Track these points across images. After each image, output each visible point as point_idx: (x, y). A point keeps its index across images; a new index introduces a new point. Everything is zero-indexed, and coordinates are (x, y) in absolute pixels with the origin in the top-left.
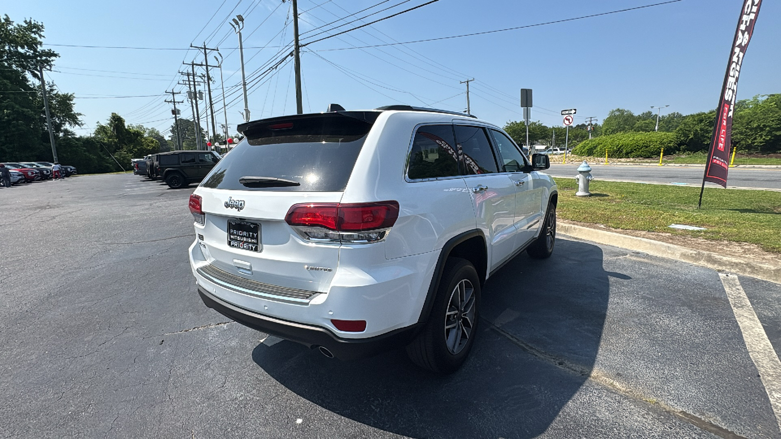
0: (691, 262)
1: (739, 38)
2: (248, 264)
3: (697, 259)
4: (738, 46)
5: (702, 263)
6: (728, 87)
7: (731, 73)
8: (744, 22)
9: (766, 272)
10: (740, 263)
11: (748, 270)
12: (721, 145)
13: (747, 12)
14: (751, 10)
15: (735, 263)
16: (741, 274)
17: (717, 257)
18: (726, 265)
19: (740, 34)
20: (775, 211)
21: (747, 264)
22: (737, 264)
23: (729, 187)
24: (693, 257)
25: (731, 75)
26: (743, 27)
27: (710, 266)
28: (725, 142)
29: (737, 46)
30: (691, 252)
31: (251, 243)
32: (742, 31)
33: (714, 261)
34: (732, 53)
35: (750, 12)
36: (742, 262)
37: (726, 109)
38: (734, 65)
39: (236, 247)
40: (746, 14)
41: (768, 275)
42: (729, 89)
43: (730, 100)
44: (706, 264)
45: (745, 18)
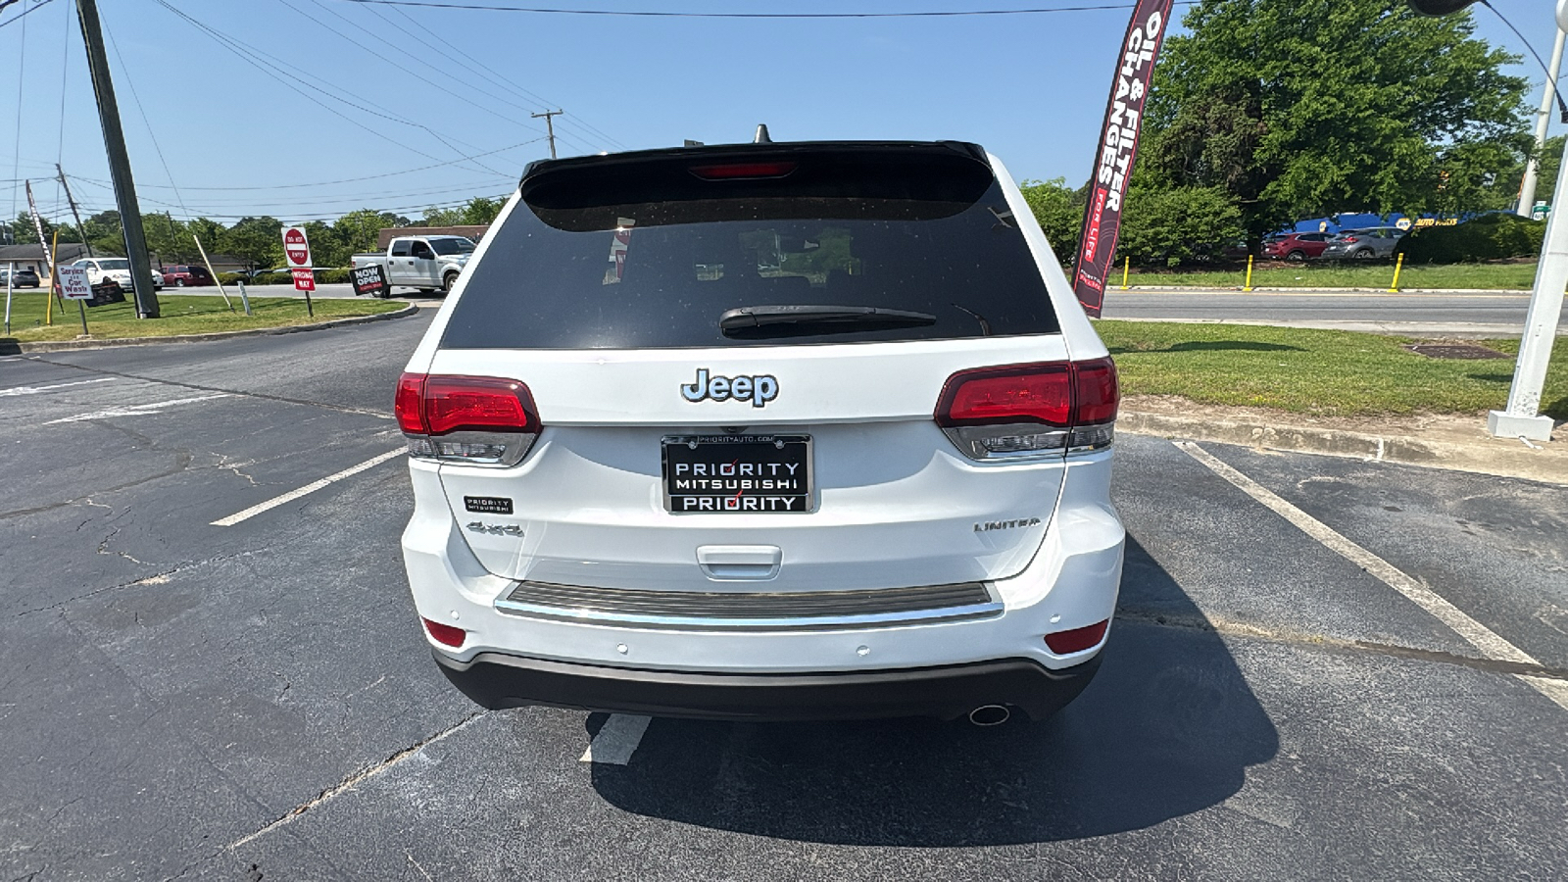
0: (1128, 431)
1: (1120, 88)
2: (770, 550)
3: (1136, 426)
4: (1122, 100)
5: (1144, 430)
6: (1103, 162)
7: (1110, 141)
8: (1129, 64)
9: (1227, 431)
10: (1193, 424)
11: (1204, 432)
12: (1089, 253)
13: (1134, 48)
14: (1142, 44)
15: (1186, 424)
16: (1197, 439)
17: (1162, 418)
18: (1175, 429)
19: (1122, 82)
20: (1140, 348)
21: (1200, 425)
22: (1189, 426)
23: (1102, 318)
24: (1129, 423)
25: (1108, 143)
26: (1127, 71)
27: (1155, 433)
28: (1096, 247)
29: (1119, 100)
30: (1126, 415)
31: (774, 491)
32: (1126, 77)
33: (1159, 426)
34: (1110, 110)
35: (1140, 49)
36: (1195, 421)
37: (1101, 196)
38: (1114, 129)
39: (705, 509)
40: (1133, 50)
41: (1229, 435)
42: (1106, 165)
43: (1107, 182)
44: (1150, 432)
45: (1130, 57)
